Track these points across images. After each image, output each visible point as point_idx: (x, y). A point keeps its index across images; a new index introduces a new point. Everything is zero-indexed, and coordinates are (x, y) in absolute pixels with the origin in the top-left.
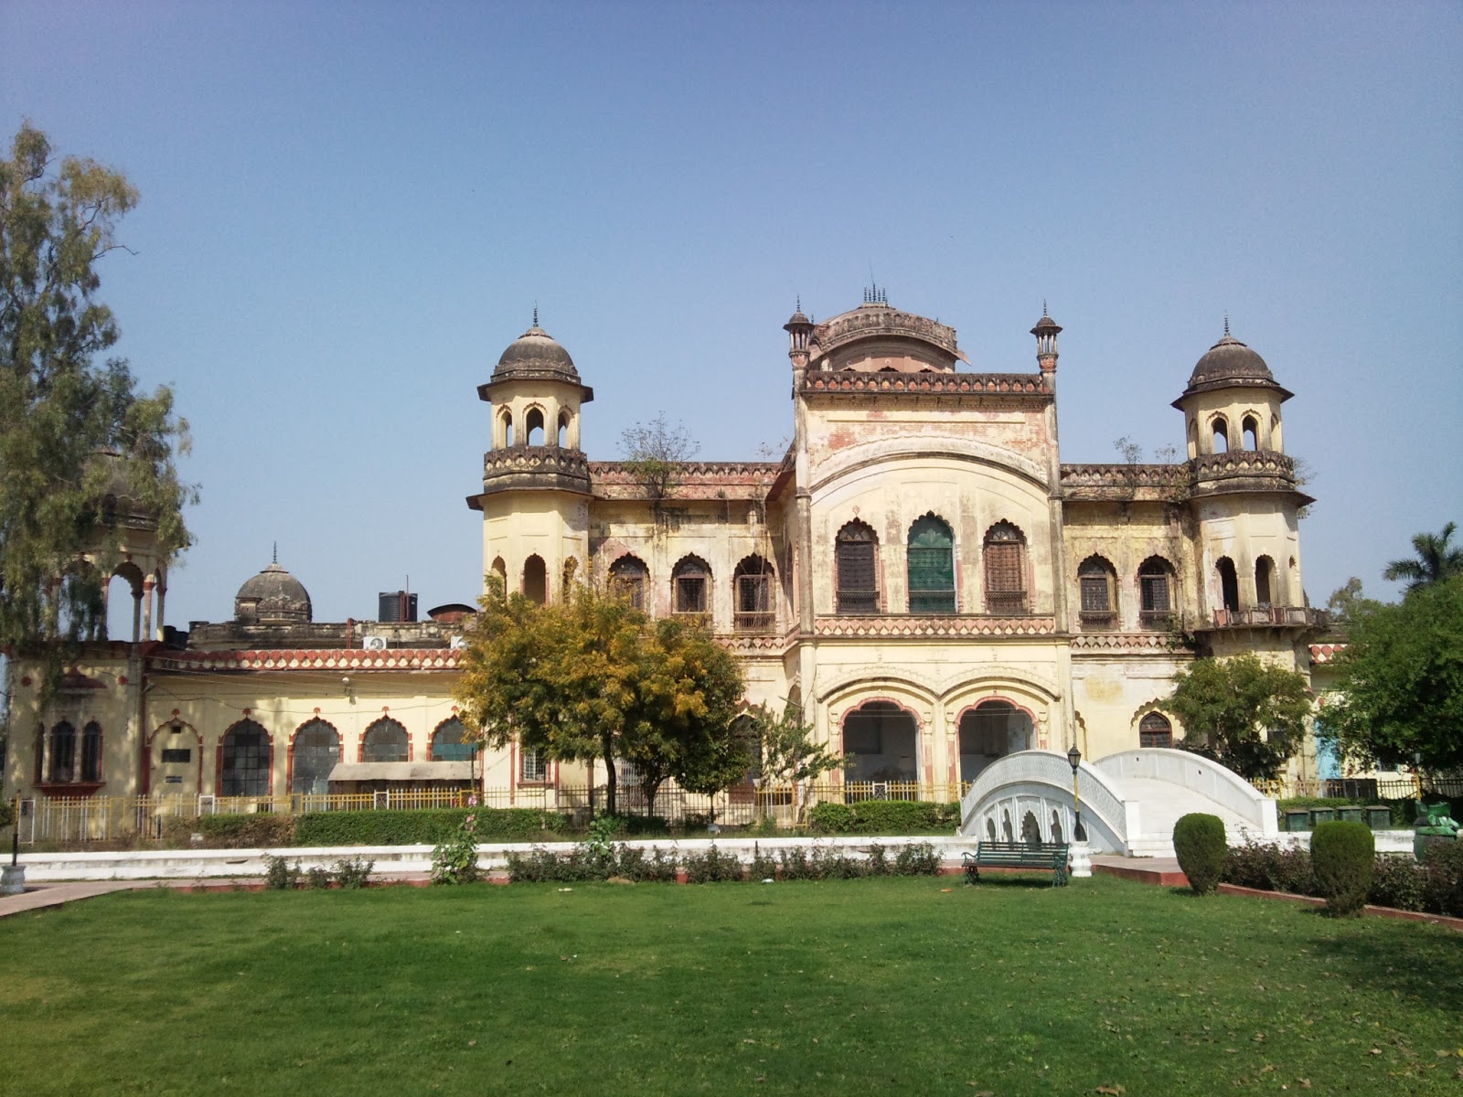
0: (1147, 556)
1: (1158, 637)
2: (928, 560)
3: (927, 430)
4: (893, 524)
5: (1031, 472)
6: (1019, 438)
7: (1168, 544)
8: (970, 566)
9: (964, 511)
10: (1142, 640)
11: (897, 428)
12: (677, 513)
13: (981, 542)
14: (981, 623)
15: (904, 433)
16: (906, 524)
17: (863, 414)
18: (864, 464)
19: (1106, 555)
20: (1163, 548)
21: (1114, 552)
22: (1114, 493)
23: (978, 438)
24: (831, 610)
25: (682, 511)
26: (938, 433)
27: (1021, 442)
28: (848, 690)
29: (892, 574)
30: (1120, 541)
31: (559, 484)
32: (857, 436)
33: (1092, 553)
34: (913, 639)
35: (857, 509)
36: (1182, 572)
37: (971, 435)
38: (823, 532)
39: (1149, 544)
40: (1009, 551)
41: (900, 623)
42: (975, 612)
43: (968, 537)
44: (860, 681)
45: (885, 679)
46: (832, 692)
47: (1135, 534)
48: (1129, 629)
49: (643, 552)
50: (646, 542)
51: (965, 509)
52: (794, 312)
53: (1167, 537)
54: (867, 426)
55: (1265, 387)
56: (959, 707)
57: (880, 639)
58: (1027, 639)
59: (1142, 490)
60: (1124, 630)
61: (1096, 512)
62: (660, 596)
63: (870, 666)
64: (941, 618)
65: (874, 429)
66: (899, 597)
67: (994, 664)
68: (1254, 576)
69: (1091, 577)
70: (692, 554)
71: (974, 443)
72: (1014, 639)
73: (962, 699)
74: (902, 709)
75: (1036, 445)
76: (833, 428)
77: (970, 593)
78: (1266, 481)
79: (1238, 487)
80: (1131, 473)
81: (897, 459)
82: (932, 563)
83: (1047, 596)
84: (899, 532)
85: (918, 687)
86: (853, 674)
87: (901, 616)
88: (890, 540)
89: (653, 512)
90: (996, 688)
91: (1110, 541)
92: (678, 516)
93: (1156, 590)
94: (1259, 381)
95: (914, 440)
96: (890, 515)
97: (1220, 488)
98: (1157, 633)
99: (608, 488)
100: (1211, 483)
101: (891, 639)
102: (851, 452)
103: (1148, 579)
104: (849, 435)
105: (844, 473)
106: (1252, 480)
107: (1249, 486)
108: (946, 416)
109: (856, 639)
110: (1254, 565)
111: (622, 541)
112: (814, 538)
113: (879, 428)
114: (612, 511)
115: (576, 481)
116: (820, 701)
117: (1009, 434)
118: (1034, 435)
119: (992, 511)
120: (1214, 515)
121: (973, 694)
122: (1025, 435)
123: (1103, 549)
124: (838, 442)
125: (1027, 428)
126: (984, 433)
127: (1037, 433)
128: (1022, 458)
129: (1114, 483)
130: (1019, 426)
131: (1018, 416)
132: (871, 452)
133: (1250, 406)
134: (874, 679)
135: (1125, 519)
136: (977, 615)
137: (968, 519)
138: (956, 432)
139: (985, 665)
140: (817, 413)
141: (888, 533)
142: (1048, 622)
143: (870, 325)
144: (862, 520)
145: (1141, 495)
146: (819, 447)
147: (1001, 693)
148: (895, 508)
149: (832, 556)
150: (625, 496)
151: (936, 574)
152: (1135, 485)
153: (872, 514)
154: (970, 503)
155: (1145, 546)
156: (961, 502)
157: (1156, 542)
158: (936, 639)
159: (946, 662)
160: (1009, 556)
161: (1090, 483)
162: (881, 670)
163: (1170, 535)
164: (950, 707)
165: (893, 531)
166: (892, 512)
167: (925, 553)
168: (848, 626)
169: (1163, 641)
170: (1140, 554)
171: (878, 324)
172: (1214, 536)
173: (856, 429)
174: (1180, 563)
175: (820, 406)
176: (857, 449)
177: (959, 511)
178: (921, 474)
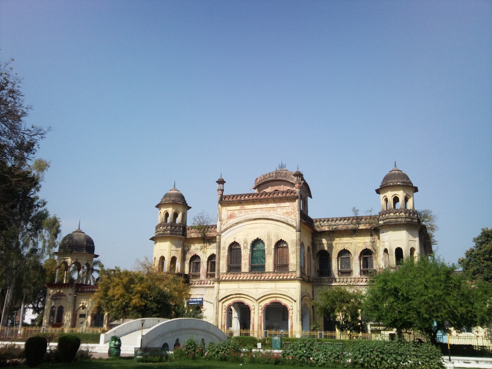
0: (363, 249)
1: (366, 279)
2: (259, 254)
3: (258, 211)
4: (246, 242)
5: (291, 223)
6: (288, 211)
7: (371, 244)
8: (269, 255)
9: (268, 237)
10: (361, 280)
11: (249, 211)
12: (210, 241)
13: (273, 247)
14: (272, 275)
15: (251, 213)
16: (250, 242)
17: (238, 207)
18: (237, 223)
19: (348, 249)
20: (369, 246)
21: (351, 248)
22: (351, 227)
23: (274, 213)
24: (225, 272)
25: (211, 240)
26: (262, 212)
27: (288, 213)
28: (228, 298)
29: (244, 259)
30: (353, 244)
31: (170, 234)
32: (236, 215)
33: (343, 249)
34: (249, 280)
35: (235, 238)
36: (376, 254)
37: (272, 212)
38: (224, 246)
39: (364, 244)
40: (285, 249)
41: (246, 275)
42: (270, 271)
43: (269, 246)
44: (231, 295)
45: (240, 294)
46: (223, 299)
47: (359, 241)
48: (356, 275)
49: (199, 253)
50: (201, 250)
51: (268, 236)
52: (220, 177)
53: (371, 242)
54: (240, 211)
55: (402, 185)
56: (263, 304)
57: (239, 281)
58: (287, 280)
59: (362, 225)
60: (354, 276)
61: (345, 234)
62: (203, 267)
63: (236, 290)
64: (259, 273)
65: (242, 212)
66: (246, 267)
67: (276, 289)
68: (394, 255)
69: (344, 257)
70: (213, 254)
71: (273, 214)
72: (283, 280)
73: (265, 301)
74: (246, 304)
75: (293, 213)
76: (229, 213)
77: (269, 265)
78: (400, 220)
79: (389, 222)
80: (358, 219)
81: (247, 221)
82: (260, 255)
83: (294, 265)
84: (247, 245)
85: (250, 297)
86: (230, 292)
87: (246, 273)
88: (245, 248)
89: (203, 241)
90: (276, 297)
91: (350, 244)
92: (210, 242)
93: (369, 261)
94: (399, 183)
95: (254, 215)
96: (245, 240)
97: (384, 223)
98: (366, 277)
99: (191, 234)
100: (382, 221)
101: (243, 281)
102: (234, 220)
103: (366, 257)
104: (234, 214)
105: (231, 227)
106: (394, 220)
107: (392, 222)
108: (264, 206)
109: (232, 281)
110: (394, 251)
111: (194, 250)
112: (221, 248)
113: (243, 212)
114: (191, 241)
115: (177, 233)
116: (220, 301)
117: (285, 211)
118: (292, 210)
119: (277, 236)
120: (383, 233)
121: (269, 299)
122: (290, 210)
123: (347, 247)
124: (231, 217)
125: (290, 208)
126: (276, 211)
127: (294, 209)
128: (288, 218)
129: (352, 223)
130: (288, 207)
131: (287, 204)
132: (240, 219)
133: (395, 192)
134: (236, 294)
135: (356, 236)
136: (270, 272)
137: (269, 240)
138: (267, 211)
139: (272, 289)
140: (224, 208)
141: (244, 245)
142: (294, 274)
143: (270, 177)
144: (236, 241)
145: (361, 227)
146: (225, 219)
147: (278, 299)
148: (246, 237)
149: (226, 254)
150: (195, 236)
151: (261, 258)
152: (359, 224)
153: (239, 240)
154: (270, 234)
155: (362, 245)
156: (267, 234)
157: (367, 244)
158: (257, 280)
159: (259, 288)
160: (285, 251)
161: (343, 224)
162: (239, 291)
163: (372, 241)
164: (261, 304)
165: (245, 245)
166: (246, 238)
167: (258, 251)
168: (230, 276)
169: (368, 280)
170: (361, 248)
171: (273, 176)
172: (383, 241)
173: (236, 212)
174: (375, 251)
175: (225, 206)
176: (236, 219)
177: (266, 237)
178: (255, 226)
